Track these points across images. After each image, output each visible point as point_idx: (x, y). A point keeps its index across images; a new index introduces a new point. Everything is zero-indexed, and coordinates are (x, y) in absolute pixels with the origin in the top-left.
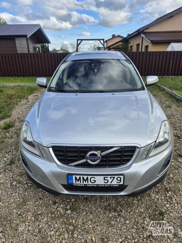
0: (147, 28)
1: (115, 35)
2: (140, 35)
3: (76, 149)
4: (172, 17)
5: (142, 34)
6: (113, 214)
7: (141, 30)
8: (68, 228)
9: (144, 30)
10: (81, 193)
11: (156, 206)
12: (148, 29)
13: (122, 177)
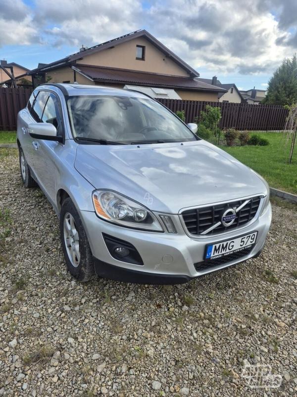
0: (81, 59)
1: (6, 61)
2: (71, 67)
3: (210, 211)
4: (112, 47)
5: (73, 67)
6: (231, 290)
7: (72, 60)
8: (203, 323)
9: (76, 61)
10: (212, 269)
11: (258, 268)
12: (81, 61)
13: (256, 233)
